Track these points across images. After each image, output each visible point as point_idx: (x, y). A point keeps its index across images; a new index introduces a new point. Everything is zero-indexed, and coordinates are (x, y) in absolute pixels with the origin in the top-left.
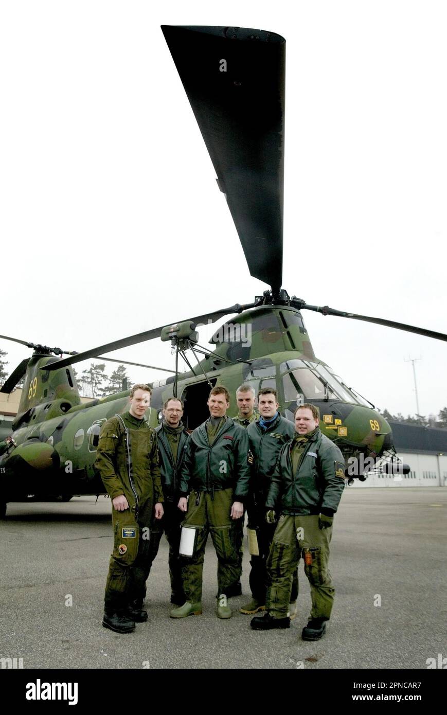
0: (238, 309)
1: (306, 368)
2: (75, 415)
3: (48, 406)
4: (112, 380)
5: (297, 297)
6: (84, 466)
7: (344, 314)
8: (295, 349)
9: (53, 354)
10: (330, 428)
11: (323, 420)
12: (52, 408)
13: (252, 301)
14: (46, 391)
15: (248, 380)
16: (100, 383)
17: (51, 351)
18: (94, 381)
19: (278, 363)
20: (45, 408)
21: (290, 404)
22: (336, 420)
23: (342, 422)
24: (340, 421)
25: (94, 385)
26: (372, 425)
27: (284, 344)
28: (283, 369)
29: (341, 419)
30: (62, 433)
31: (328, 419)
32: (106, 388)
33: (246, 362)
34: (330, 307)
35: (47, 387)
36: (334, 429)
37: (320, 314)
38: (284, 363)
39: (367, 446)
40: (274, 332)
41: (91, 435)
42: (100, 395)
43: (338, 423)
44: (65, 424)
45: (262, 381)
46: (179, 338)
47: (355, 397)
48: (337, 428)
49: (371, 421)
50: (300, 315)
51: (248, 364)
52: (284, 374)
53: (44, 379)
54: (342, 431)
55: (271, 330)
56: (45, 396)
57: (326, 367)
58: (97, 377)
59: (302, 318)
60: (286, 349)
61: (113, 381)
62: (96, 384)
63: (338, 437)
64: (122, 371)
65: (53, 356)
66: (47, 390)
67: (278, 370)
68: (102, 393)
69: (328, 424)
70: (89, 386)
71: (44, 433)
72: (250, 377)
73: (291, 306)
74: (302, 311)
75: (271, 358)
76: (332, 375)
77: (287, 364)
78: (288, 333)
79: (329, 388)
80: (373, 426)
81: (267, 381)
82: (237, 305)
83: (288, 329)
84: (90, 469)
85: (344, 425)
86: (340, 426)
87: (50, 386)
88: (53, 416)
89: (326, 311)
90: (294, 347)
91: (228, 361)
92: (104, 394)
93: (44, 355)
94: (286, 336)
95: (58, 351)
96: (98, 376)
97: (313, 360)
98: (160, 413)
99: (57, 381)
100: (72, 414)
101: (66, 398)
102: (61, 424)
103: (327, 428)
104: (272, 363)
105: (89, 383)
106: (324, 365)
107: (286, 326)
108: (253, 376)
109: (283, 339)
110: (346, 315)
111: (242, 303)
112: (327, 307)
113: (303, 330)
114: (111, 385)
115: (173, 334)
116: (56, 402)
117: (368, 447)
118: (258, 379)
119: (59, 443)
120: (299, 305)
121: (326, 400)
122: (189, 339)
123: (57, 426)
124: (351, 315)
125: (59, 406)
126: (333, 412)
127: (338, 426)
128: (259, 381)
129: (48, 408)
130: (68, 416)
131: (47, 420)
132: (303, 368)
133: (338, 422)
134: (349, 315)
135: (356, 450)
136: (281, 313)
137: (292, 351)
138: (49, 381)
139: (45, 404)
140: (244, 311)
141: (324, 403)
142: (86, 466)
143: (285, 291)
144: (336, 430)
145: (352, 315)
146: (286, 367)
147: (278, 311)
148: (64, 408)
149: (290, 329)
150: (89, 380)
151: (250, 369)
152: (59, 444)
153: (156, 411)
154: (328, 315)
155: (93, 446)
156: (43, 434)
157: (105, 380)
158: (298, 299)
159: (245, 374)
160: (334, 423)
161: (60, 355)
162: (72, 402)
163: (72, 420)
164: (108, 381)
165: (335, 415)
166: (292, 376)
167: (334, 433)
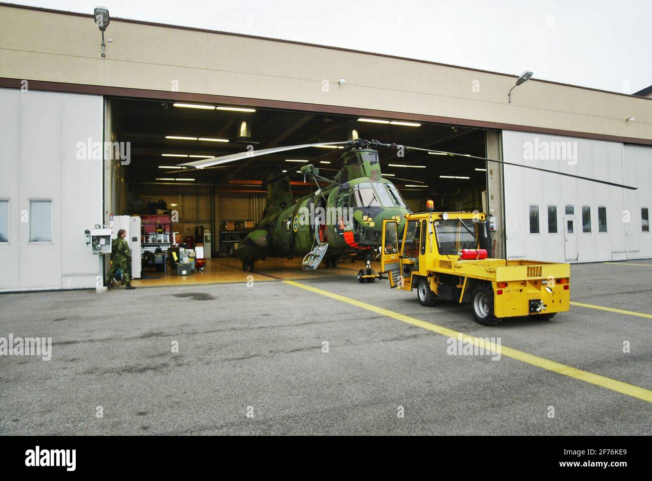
1: (369, 188)
8: (365, 176)
10: (366, 223)
19: (353, 185)
24: (371, 219)
27: (361, 173)
28: (356, 188)
31: (366, 218)
38: (357, 185)
40: (356, 166)
41: (287, 224)
48: (369, 222)
49: (394, 217)
50: (373, 153)
51: (341, 187)
52: (356, 191)
53: (273, 187)
55: (355, 164)
56: (274, 198)
60: (361, 177)
63: (370, 227)
66: (274, 194)
67: (353, 190)
69: (365, 221)
75: (350, 183)
78: (363, 166)
83: (363, 164)
85: (373, 221)
86: (371, 221)
90: (365, 174)
94: (362, 168)
97: (376, 181)
103: (364, 223)
104: (350, 186)
107: (362, 162)
109: (360, 170)
113: (373, 163)
116: (278, 202)
121: (369, 207)
122: (313, 173)
125: (280, 205)
126: (368, 214)
129: (274, 206)
132: (367, 188)
133: (370, 219)
136: (360, 154)
139: (273, 203)
141: (367, 209)
144: (369, 224)
146: (358, 188)
147: (358, 153)
151: (342, 189)
159: (339, 192)
160: (368, 220)
165: (369, 216)
166: (359, 191)
167: (367, 225)
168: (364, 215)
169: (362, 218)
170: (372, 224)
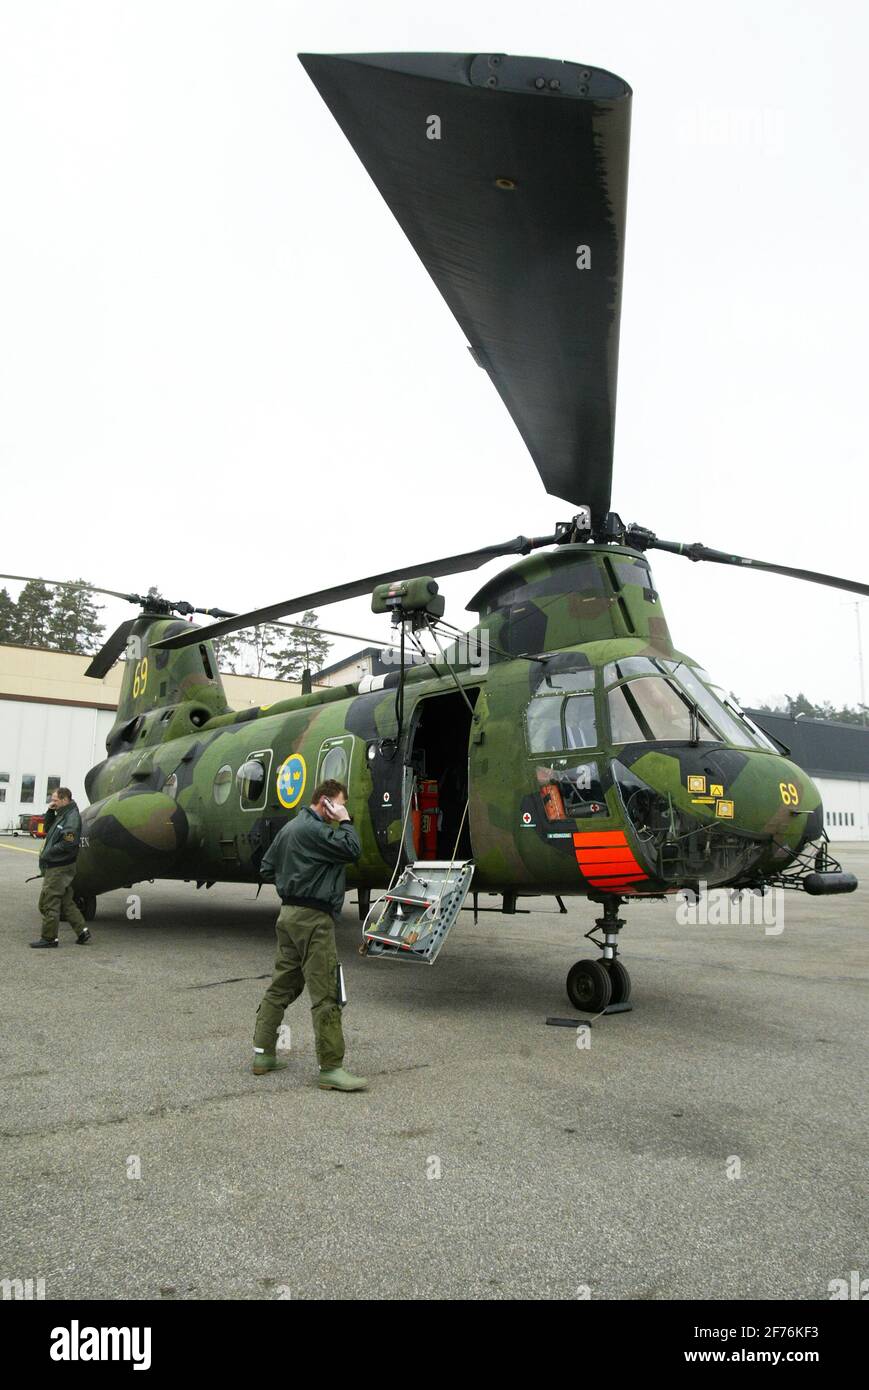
0: (523, 546)
1: (655, 675)
2: (216, 737)
3: (167, 715)
4: (294, 637)
5: (640, 525)
6: (233, 837)
7: (734, 559)
8: (635, 634)
9: (176, 613)
10: (701, 802)
11: (686, 787)
12: (175, 718)
13: (551, 532)
14: (163, 685)
15: (540, 696)
16: (271, 643)
17: (173, 609)
18: (260, 640)
19: (601, 663)
20: (162, 719)
21: (622, 749)
22: (713, 787)
23: (725, 790)
24: (721, 788)
25: (260, 646)
26: (784, 793)
27: (613, 622)
28: (610, 676)
29: (722, 784)
30: (192, 771)
31: (696, 784)
32: (282, 653)
33: (536, 660)
34: (705, 546)
35: (165, 678)
36: (708, 805)
37: (685, 558)
38: (613, 664)
39: (772, 836)
40: (593, 599)
41: (245, 779)
42: (272, 665)
43: (717, 793)
44: (198, 753)
45: (566, 699)
46: (406, 610)
47: (751, 733)
48: (713, 802)
49: (782, 785)
50: (643, 564)
51: (540, 664)
52: (612, 687)
53: (161, 663)
54: (725, 809)
55: (588, 593)
56: (163, 694)
57: (695, 669)
58: (265, 632)
59: (648, 570)
60: (616, 635)
61: (295, 640)
62: (264, 644)
63: (717, 820)
64: (312, 621)
65: (176, 618)
66: (164, 683)
67: (599, 678)
68: (275, 661)
69: (697, 795)
70: (252, 649)
71: (162, 767)
72: (544, 689)
73: (627, 544)
74: (651, 555)
75: (587, 653)
76: (706, 686)
77: (617, 666)
78: (621, 601)
79: (700, 716)
80: (786, 797)
81: (577, 699)
82: (521, 538)
83: (621, 593)
84: (244, 841)
85: (727, 796)
86: (720, 798)
87: (171, 678)
88: (176, 734)
89: (696, 553)
90: (632, 629)
91: (503, 652)
92: (280, 664)
93: (160, 616)
94: (617, 607)
95: (186, 608)
96: (267, 630)
97: (669, 656)
98: (372, 747)
99: (183, 669)
100: (212, 733)
101: (201, 700)
102: (188, 754)
103: (693, 801)
104: (589, 664)
105: (251, 642)
106: (691, 664)
107: (617, 587)
108: (551, 686)
109: (610, 611)
110: (736, 561)
111: (531, 535)
112: (700, 545)
113: (650, 595)
114: (291, 648)
115: (394, 601)
116: (182, 707)
117: (775, 839)
118: (561, 694)
119: (187, 789)
120: (641, 540)
121: (694, 744)
122: (426, 611)
123: (182, 756)
124: (746, 562)
125: (188, 716)
126: (706, 770)
127: (717, 798)
128: (563, 698)
129: (168, 718)
130: (204, 737)
131: (165, 741)
132: (650, 675)
133: (717, 790)
134: (743, 561)
135: (750, 844)
136: (607, 561)
137: (629, 637)
138: (170, 667)
139: (163, 710)
140: (535, 552)
141: (690, 749)
142: (236, 838)
143: (617, 515)
144: (712, 807)
145: (750, 562)
146: (615, 675)
147: (601, 557)
148: (196, 719)
149: (625, 592)
150: (252, 638)
151: (544, 672)
152: (188, 791)
153: (362, 742)
154: (701, 562)
155: (249, 801)
156: (159, 768)
157: (281, 638)
158: (642, 529)
159: (534, 683)
160: (708, 793)
161: (189, 615)
162: (212, 707)
163: (210, 747)
164: (286, 640)
165: (711, 776)
166: (626, 690)
167: (709, 813)
168: (687, 771)
169: (685, 783)
170: (726, 810)
